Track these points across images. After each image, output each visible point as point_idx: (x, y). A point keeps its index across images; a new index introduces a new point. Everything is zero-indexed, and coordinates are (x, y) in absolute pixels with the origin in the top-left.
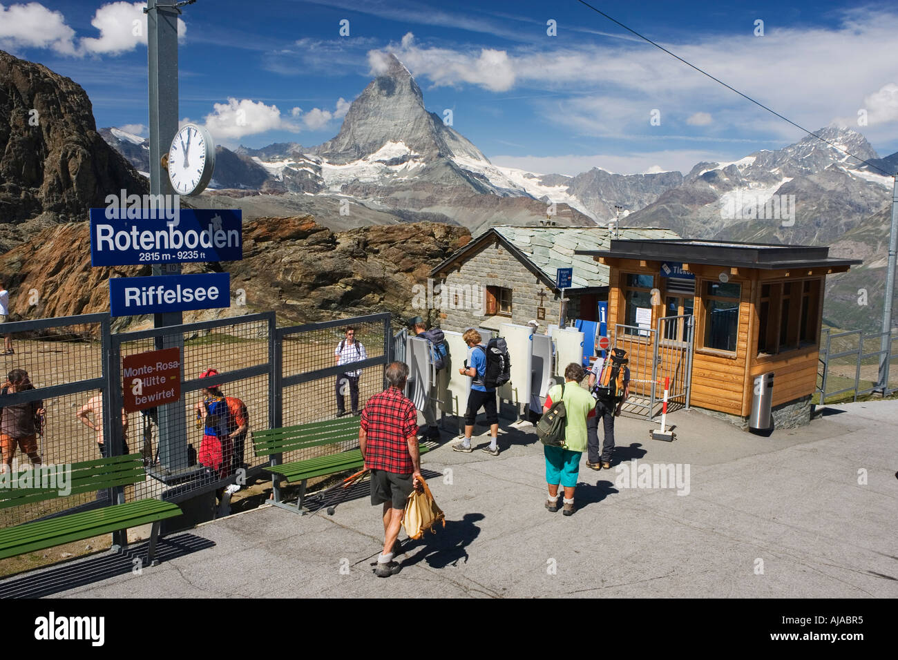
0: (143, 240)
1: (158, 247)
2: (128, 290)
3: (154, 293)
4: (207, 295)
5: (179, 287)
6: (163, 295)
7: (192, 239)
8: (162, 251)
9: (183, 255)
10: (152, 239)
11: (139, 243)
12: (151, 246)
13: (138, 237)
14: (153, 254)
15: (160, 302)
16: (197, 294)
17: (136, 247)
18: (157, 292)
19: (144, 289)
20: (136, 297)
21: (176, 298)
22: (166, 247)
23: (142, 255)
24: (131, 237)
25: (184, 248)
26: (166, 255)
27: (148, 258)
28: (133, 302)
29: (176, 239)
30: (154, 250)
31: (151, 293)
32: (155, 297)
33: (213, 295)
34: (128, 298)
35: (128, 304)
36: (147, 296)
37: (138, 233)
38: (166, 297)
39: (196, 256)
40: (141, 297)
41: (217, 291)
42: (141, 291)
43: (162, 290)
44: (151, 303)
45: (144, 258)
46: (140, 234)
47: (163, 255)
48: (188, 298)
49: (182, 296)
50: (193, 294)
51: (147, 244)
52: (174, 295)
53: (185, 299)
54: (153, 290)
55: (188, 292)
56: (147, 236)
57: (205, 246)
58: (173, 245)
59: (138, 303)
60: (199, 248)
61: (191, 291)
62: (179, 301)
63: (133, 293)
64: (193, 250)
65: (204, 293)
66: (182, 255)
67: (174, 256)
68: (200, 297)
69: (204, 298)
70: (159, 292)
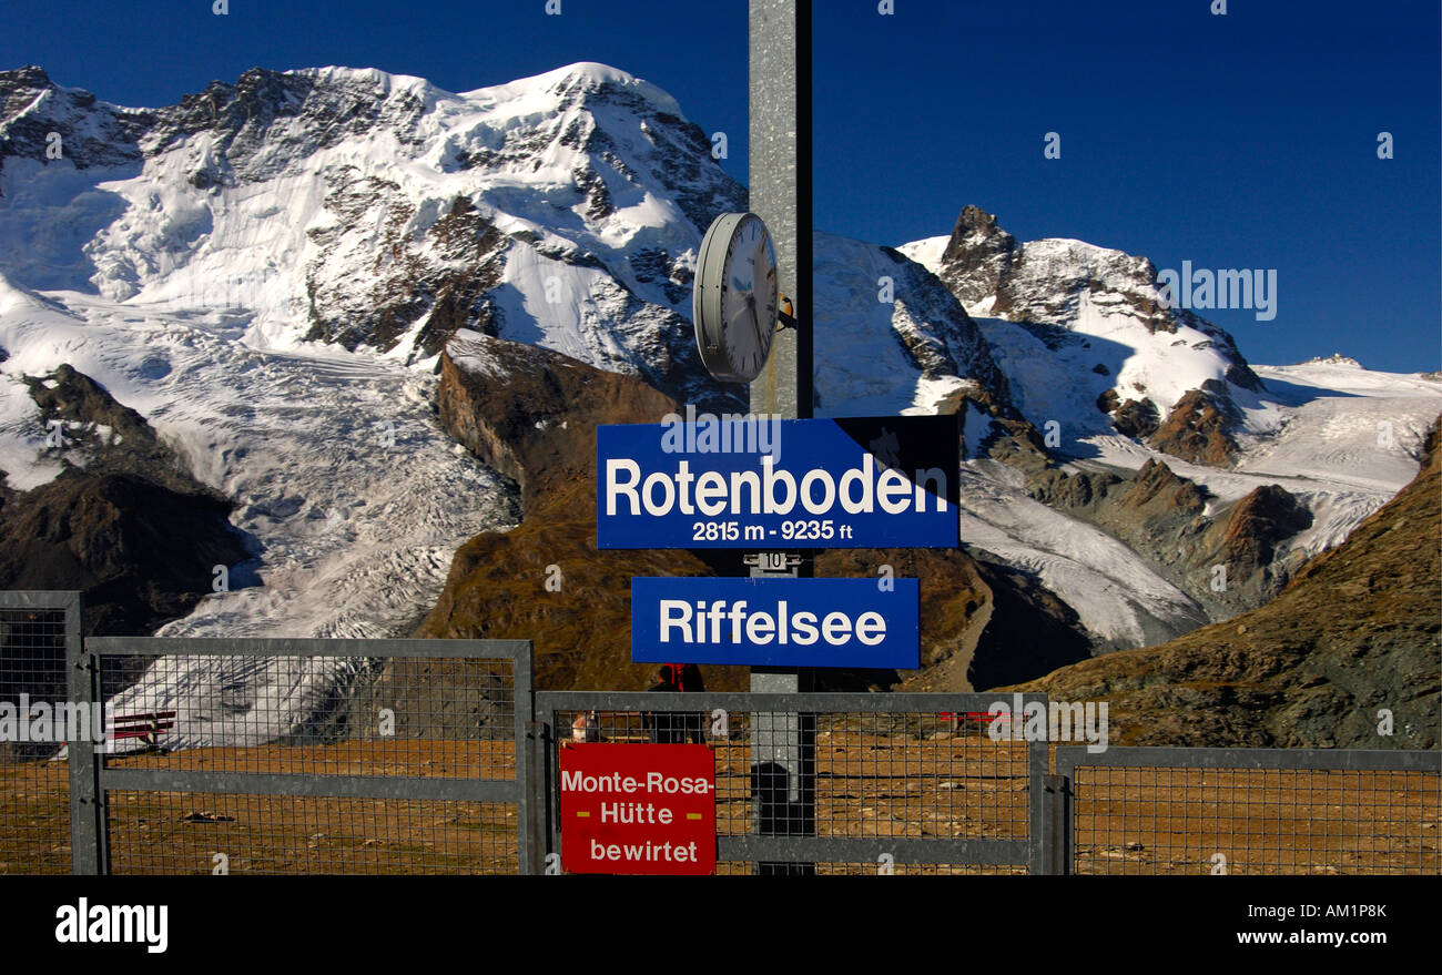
0: (702, 493)
1: (736, 509)
2: (666, 606)
3: (723, 615)
4: (853, 633)
5: (783, 606)
6: (744, 622)
7: (818, 491)
8: (746, 518)
9: (796, 531)
10: (721, 491)
11: (692, 501)
12: (720, 507)
13: (692, 486)
14: (723, 526)
15: (737, 639)
16: (827, 627)
17: (687, 509)
18: (730, 615)
19: (702, 605)
20: (683, 623)
21: (776, 632)
22: (755, 509)
23: (699, 528)
24: (677, 485)
25: (799, 513)
26: (754, 529)
27: (712, 535)
28: (676, 632)
29: (780, 492)
30: (726, 516)
31: (716, 615)
32: (726, 625)
33: (871, 635)
34: (666, 622)
35: (665, 637)
36: (708, 622)
37: (691, 477)
38: (751, 628)
39: (827, 532)
40: (693, 623)
41: (881, 625)
42: (695, 610)
43: (743, 610)
44: (716, 639)
45: (703, 535)
46: (696, 479)
47: (747, 529)
48: (805, 635)
49: (791, 629)
50: (818, 625)
51: (711, 501)
52: (770, 626)
53: (796, 638)
54: (722, 610)
55: (804, 621)
56: (711, 485)
57: (852, 508)
58: (771, 506)
59: (688, 638)
60: (837, 513)
61: (812, 618)
62: (783, 640)
63: (676, 613)
64: (820, 518)
65: (847, 626)
66: (792, 530)
67: (773, 532)
68: (837, 635)
69: (845, 639)
70: (736, 615)
